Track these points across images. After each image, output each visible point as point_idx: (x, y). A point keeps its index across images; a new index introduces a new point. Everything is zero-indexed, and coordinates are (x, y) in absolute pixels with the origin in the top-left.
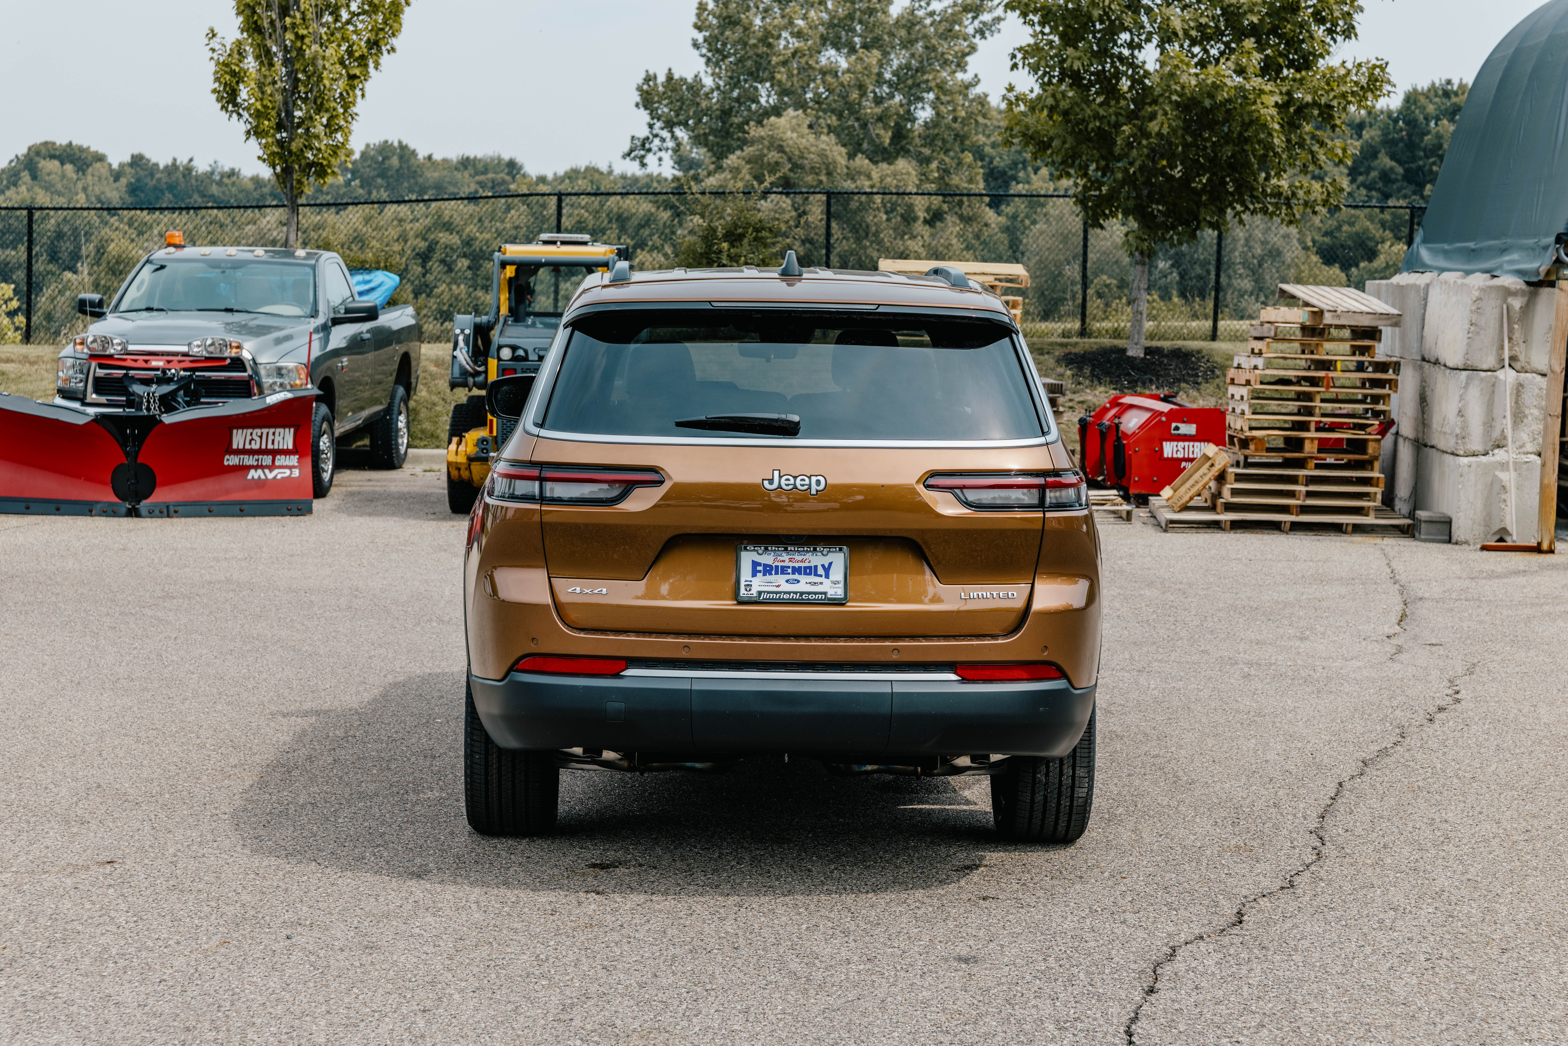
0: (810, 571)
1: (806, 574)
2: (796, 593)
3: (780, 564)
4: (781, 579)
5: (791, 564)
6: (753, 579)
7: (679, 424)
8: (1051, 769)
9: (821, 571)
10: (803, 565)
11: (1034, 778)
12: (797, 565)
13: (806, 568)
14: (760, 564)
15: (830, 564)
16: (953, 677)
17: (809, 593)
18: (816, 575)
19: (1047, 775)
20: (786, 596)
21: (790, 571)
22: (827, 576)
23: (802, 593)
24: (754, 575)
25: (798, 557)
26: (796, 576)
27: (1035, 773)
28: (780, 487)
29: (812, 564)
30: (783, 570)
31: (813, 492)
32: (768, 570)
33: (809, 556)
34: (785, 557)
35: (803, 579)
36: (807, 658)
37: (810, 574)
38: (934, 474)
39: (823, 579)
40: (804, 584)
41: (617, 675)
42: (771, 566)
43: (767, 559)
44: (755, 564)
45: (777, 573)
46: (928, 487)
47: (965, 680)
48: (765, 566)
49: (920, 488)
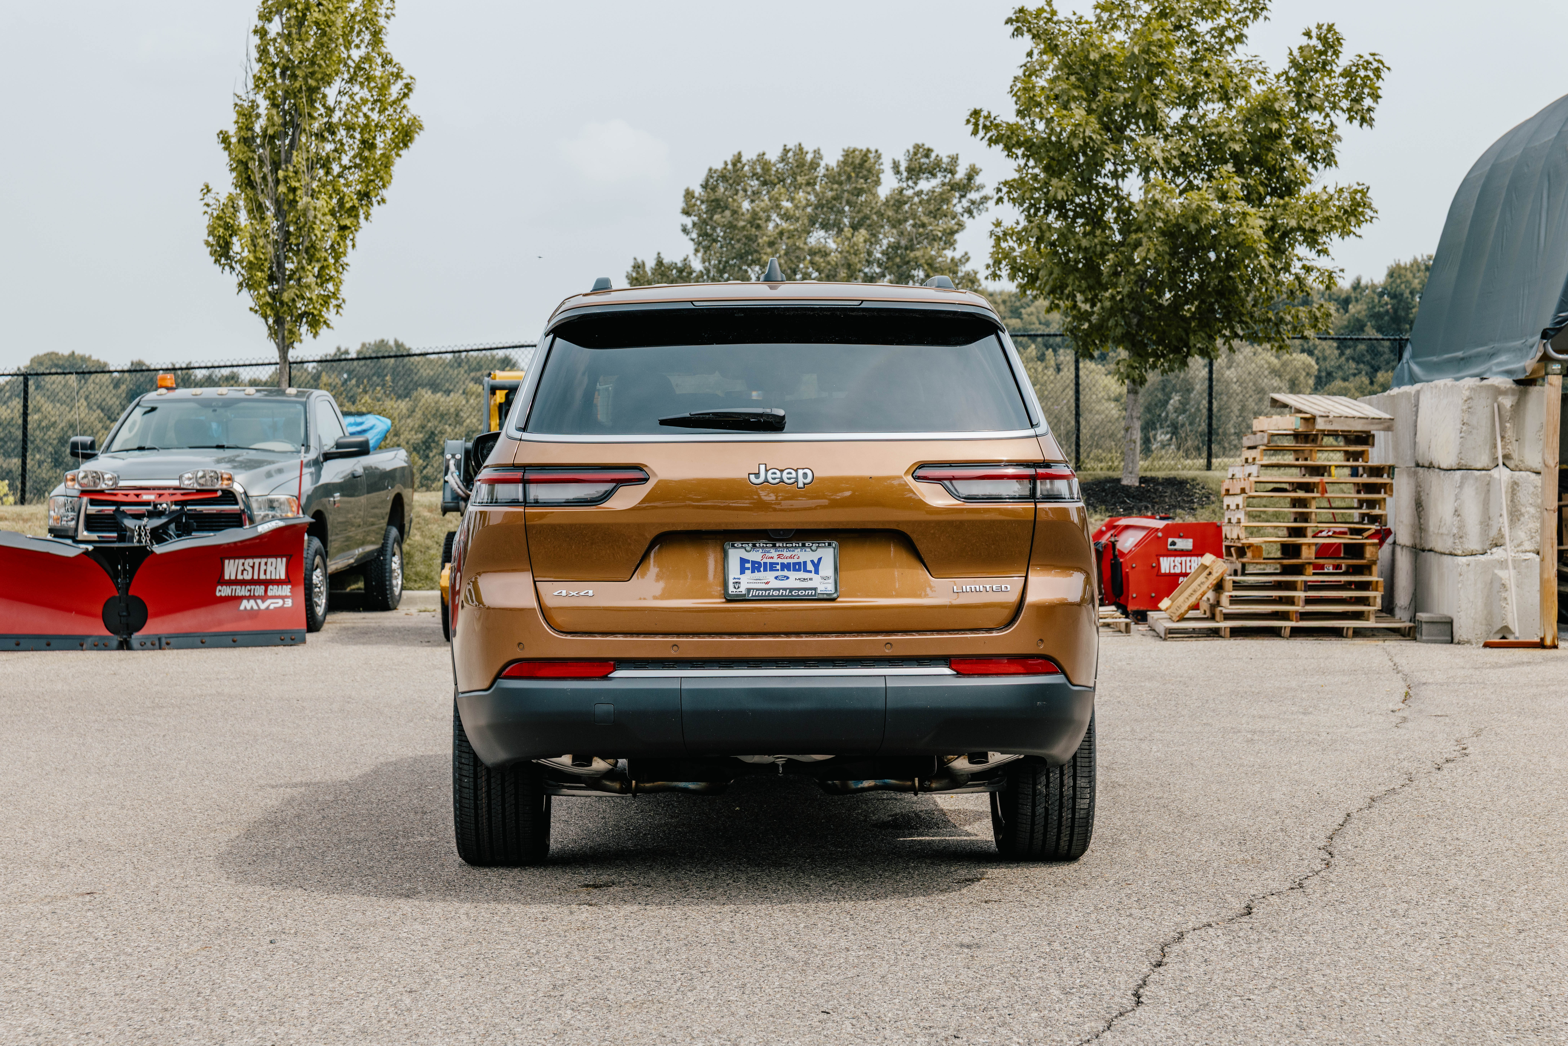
0: (799, 567)
1: (795, 570)
2: (785, 589)
3: (769, 561)
4: (770, 576)
5: (780, 561)
6: (742, 576)
7: (663, 422)
8: (1052, 779)
9: (810, 567)
10: (792, 561)
11: (1034, 790)
12: (785, 561)
13: (795, 564)
14: (748, 561)
15: (820, 559)
16: (947, 671)
17: (799, 589)
18: (806, 571)
19: (1047, 786)
20: (776, 593)
21: (779, 567)
22: (817, 572)
23: (791, 590)
24: (742, 572)
25: (786, 553)
26: (786, 573)
27: (1035, 784)
28: (766, 481)
29: (801, 560)
30: (772, 567)
31: (801, 485)
32: (756, 567)
33: (798, 552)
34: (774, 553)
35: (793, 575)
36: (798, 654)
37: (799, 570)
38: (922, 465)
39: (812, 575)
40: (794, 581)
41: (605, 677)
42: (759, 563)
43: (756, 556)
44: (743, 561)
45: (765, 570)
46: (917, 478)
47: (960, 674)
48: (753, 563)
49: (909, 479)
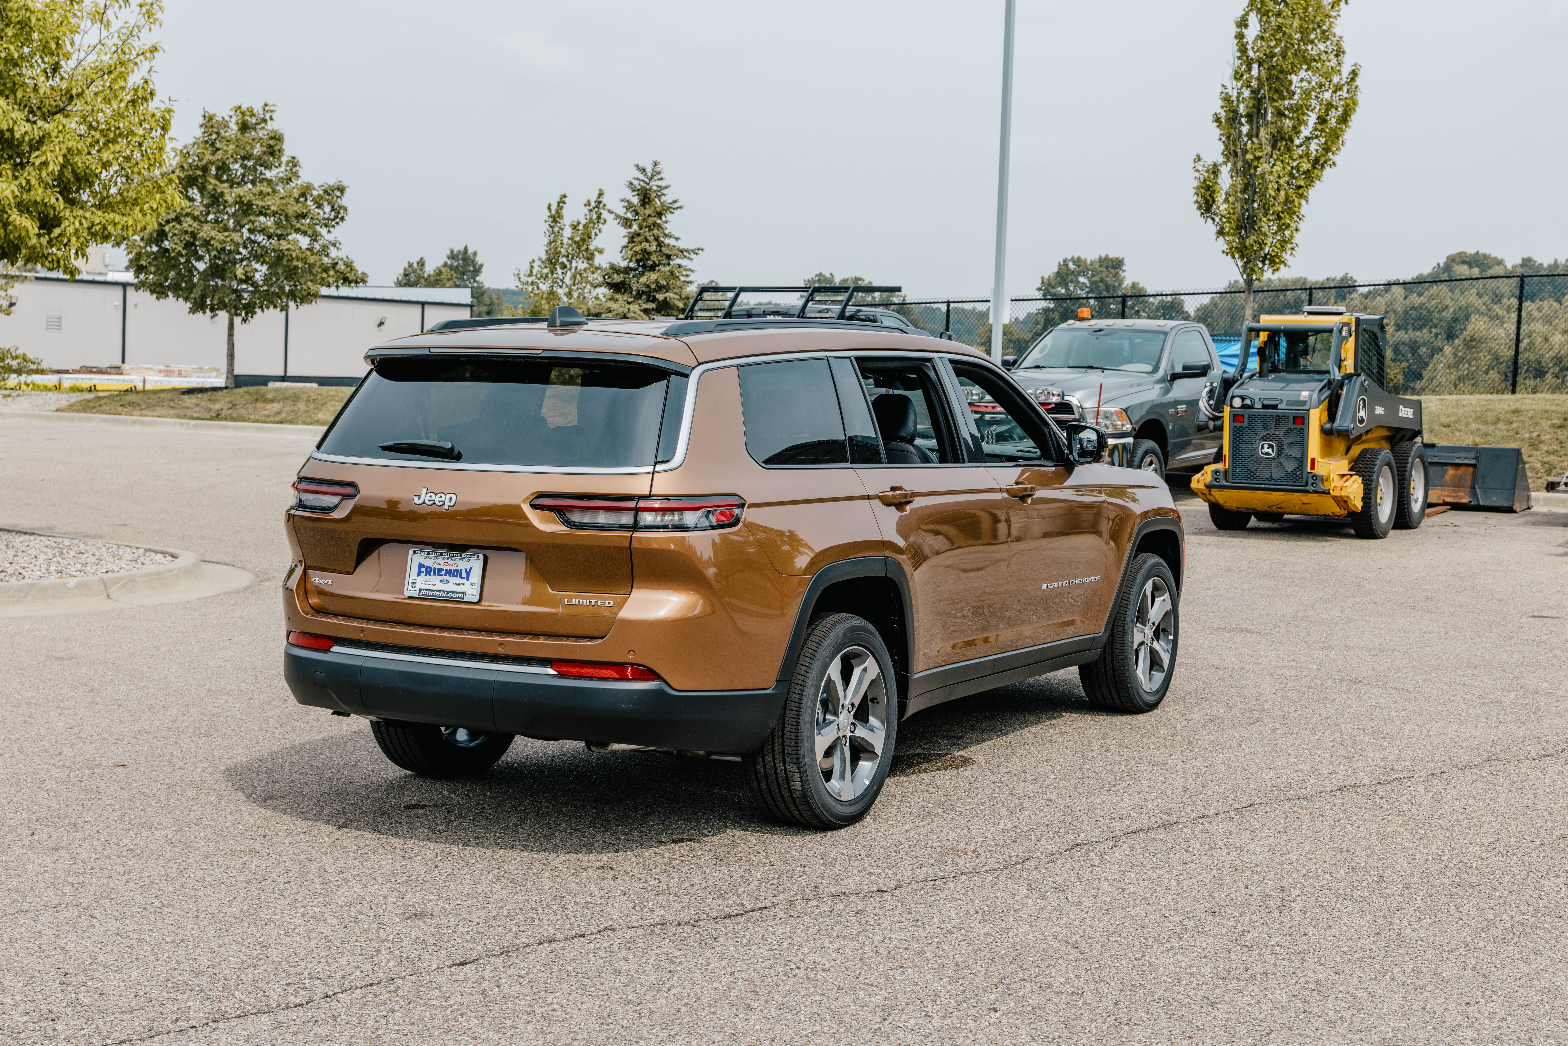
0: (456, 573)
1: (454, 576)
2: (444, 591)
3: (438, 567)
4: (436, 579)
5: (445, 567)
6: (418, 578)
7: (385, 448)
9: (464, 574)
10: (453, 568)
12: (449, 568)
13: (455, 571)
14: (423, 566)
15: (471, 568)
16: (551, 672)
17: (453, 592)
18: (461, 577)
20: (437, 594)
21: (443, 572)
22: (468, 579)
23: (448, 592)
24: (419, 575)
25: (450, 562)
26: (448, 578)
28: (424, 503)
29: (459, 568)
30: (438, 572)
31: (446, 507)
32: (429, 571)
33: (457, 561)
34: (442, 561)
35: (452, 580)
36: (439, 646)
37: (456, 576)
38: (541, 495)
39: (464, 581)
40: (452, 585)
41: (327, 650)
42: (431, 568)
43: (429, 562)
44: (421, 565)
45: (434, 574)
46: (534, 507)
47: (562, 675)
48: (427, 567)
49: (527, 507)
